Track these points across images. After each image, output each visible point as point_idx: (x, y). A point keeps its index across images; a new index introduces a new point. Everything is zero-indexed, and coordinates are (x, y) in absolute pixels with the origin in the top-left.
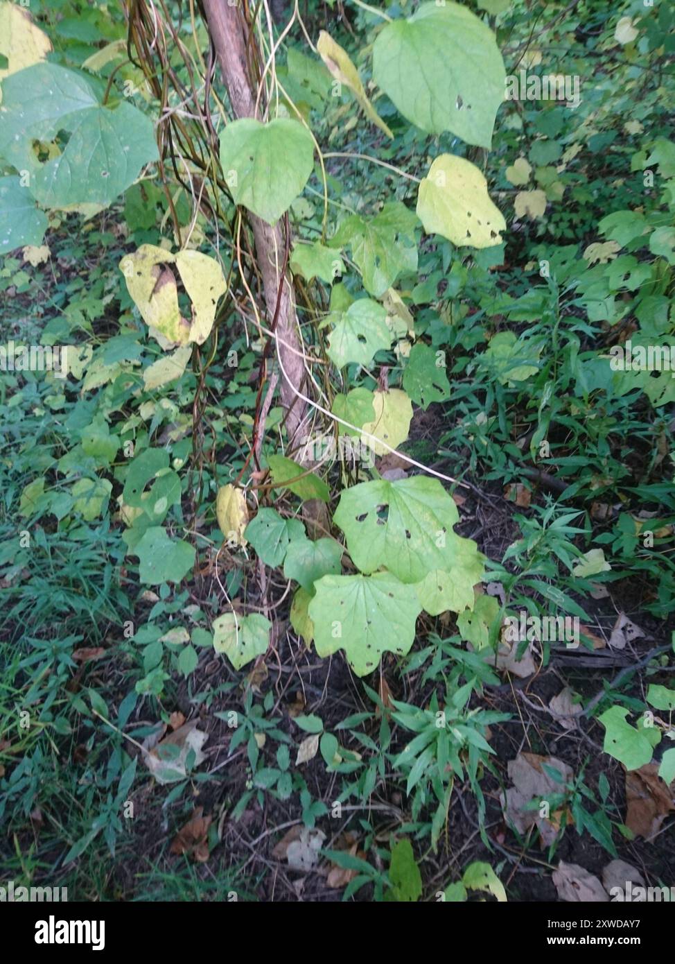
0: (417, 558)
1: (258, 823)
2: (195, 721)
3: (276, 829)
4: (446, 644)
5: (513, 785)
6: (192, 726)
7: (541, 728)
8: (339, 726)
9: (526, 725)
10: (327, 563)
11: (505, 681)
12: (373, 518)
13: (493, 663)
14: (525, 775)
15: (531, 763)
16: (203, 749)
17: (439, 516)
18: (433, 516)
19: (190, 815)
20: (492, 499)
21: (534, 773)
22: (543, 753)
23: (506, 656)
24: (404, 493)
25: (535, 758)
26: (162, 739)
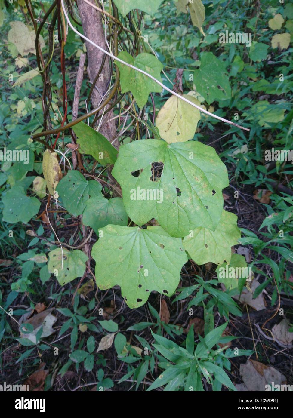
0: (185, 215)
1: (76, 379)
2: (51, 309)
3: (86, 385)
4: (207, 284)
5: (242, 382)
6: (49, 312)
7: (265, 345)
8: (130, 329)
9: (255, 341)
10: (117, 216)
11: (244, 311)
12: (147, 174)
13: (237, 298)
14: (251, 376)
15: (256, 368)
16: (53, 326)
17: (210, 179)
18: (205, 178)
19: (37, 367)
20: (246, 197)
21: (258, 376)
22: (266, 363)
23: (246, 294)
24: (180, 155)
25: (260, 365)
26: (30, 317)
